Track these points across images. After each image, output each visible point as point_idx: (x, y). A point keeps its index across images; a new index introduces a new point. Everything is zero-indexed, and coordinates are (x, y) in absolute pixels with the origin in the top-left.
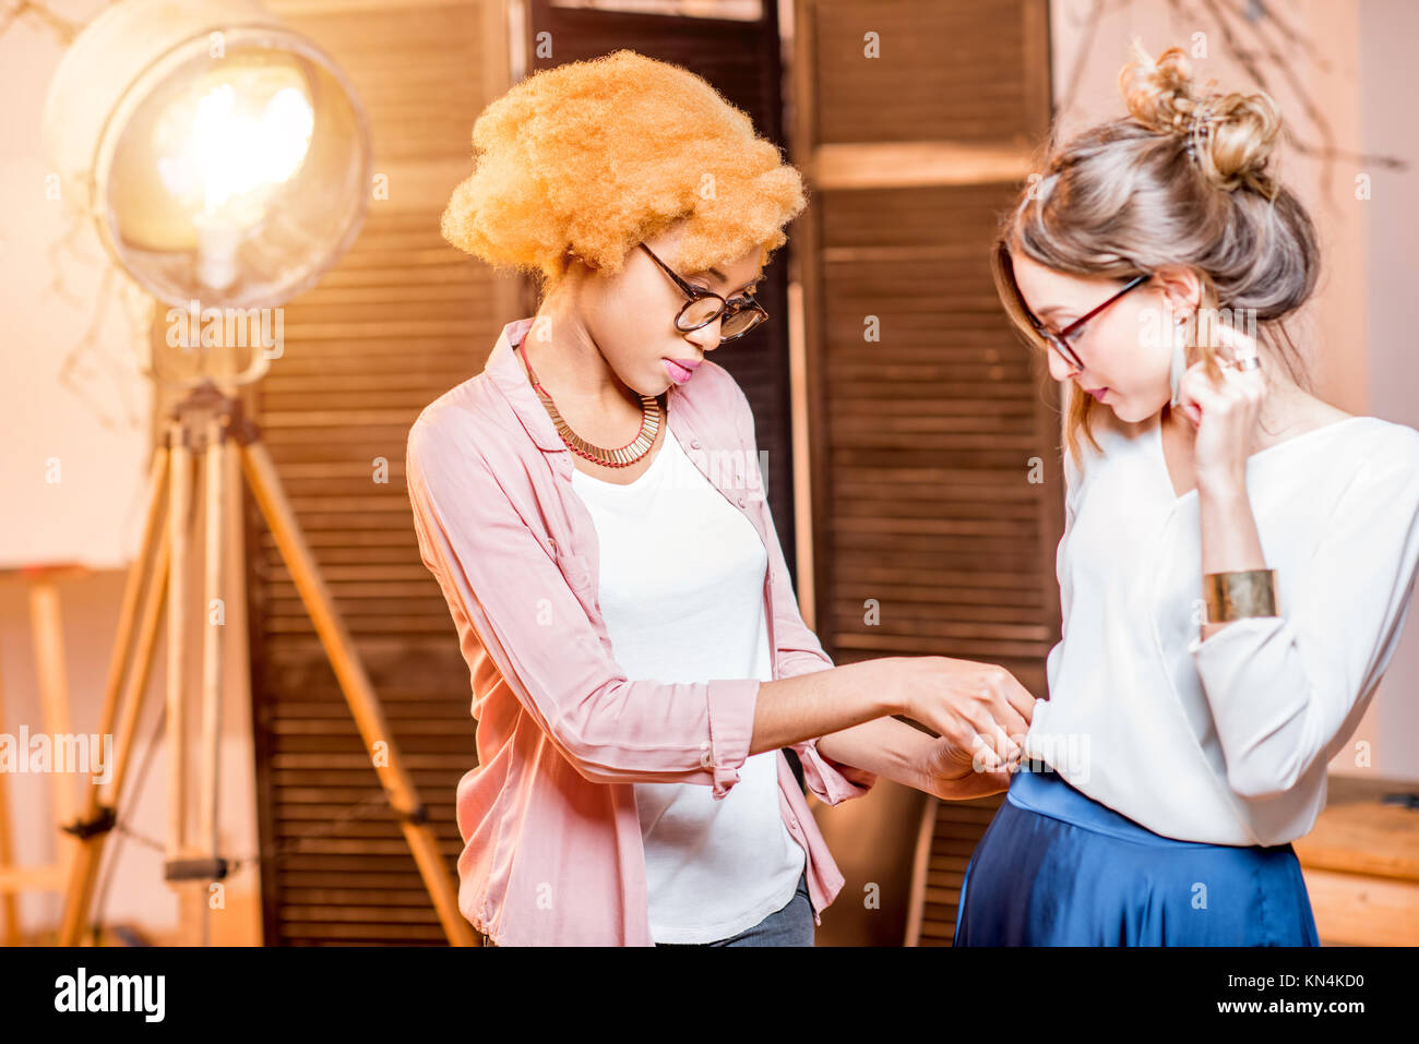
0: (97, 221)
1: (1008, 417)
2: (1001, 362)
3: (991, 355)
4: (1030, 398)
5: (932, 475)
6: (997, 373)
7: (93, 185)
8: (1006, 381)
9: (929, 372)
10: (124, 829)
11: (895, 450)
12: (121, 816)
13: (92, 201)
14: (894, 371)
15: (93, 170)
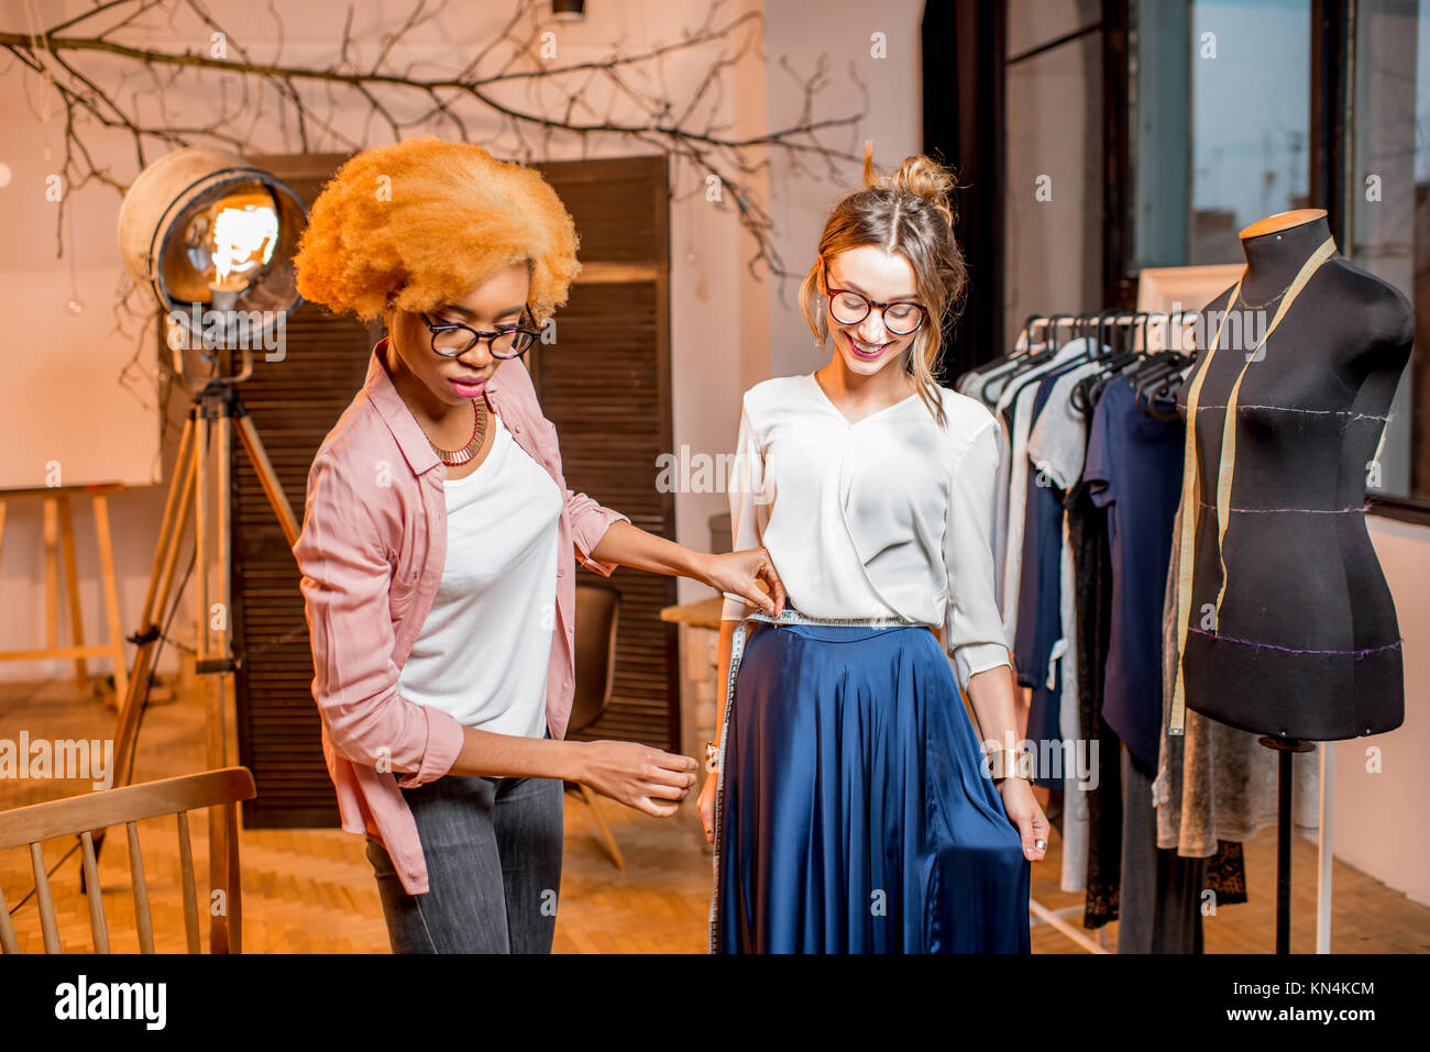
0: (153, 283)
1: (642, 406)
2: (638, 378)
3: (634, 373)
4: (655, 396)
5: (601, 436)
6: (637, 383)
7: (151, 261)
8: (641, 387)
9: (599, 382)
10: (164, 638)
11: (580, 423)
12: (162, 632)
13: (151, 273)
14: (580, 382)
15: (151, 252)
